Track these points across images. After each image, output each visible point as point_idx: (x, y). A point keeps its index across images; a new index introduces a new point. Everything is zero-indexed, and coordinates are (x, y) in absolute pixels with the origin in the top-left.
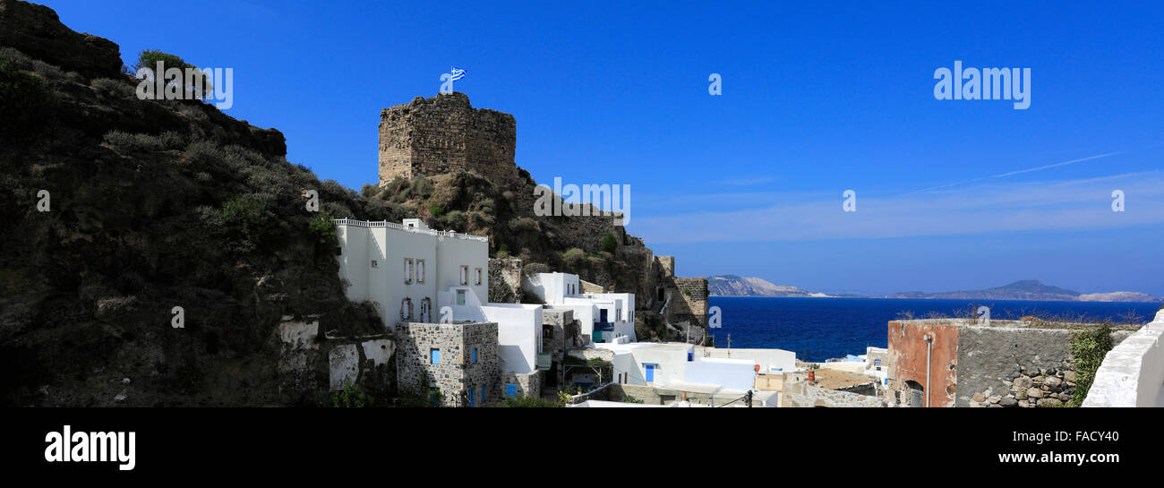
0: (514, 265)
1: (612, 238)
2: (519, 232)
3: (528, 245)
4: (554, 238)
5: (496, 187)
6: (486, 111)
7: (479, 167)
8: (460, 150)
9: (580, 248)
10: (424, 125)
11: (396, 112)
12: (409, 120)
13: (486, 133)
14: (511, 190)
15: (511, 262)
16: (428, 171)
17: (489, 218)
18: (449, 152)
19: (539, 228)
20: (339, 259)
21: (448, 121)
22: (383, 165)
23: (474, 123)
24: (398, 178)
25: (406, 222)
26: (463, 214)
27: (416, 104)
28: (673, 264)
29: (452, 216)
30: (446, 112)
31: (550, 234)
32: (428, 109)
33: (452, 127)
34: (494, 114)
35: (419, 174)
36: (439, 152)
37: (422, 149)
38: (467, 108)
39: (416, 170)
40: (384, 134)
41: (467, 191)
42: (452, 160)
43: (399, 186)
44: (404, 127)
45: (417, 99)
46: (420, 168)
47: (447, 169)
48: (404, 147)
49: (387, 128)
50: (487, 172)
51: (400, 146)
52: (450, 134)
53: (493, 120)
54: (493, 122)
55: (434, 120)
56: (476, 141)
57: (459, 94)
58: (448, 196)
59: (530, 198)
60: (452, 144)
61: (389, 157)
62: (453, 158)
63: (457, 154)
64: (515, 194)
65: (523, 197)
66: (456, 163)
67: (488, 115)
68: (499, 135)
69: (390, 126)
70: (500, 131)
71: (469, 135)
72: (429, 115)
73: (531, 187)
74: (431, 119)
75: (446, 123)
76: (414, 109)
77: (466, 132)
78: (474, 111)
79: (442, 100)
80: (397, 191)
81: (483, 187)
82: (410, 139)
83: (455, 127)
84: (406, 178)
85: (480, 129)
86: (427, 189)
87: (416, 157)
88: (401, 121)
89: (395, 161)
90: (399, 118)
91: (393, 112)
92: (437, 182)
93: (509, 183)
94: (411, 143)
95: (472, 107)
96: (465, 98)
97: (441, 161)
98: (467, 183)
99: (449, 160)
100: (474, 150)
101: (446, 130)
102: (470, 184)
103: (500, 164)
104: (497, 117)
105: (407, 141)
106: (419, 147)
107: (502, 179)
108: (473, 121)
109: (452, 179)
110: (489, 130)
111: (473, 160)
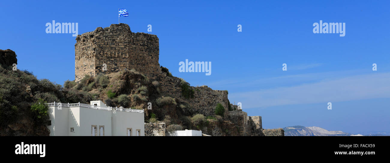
0: (161, 126)
1: (221, 106)
2: (163, 106)
3: (169, 113)
4: (185, 108)
5: (148, 79)
6: (140, 34)
7: (137, 67)
8: (125, 58)
9: (202, 114)
10: (103, 44)
11: (85, 37)
12: (94, 41)
13: (141, 47)
14: (157, 80)
15: (159, 125)
16: (105, 71)
17: (144, 98)
18: (118, 59)
19: (175, 103)
20: (49, 127)
21: (117, 41)
22: (78, 68)
23: (133, 42)
24: (87, 76)
25: (93, 103)
26: (128, 96)
27: (97, 31)
28: (261, 121)
29: (120, 98)
30: (116, 35)
31: (182, 106)
32: (105, 34)
33: (120, 44)
34: (145, 35)
35: (100, 73)
36: (112, 60)
37: (102, 58)
38: (129, 33)
39: (98, 71)
40: (78, 50)
41: (130, 82)
42: (120, 64)
43: (88, 81)
44: (91, 45)
45: (98, 28)
46: (101, 69)
47: (117, 70)
48: (90, 58)
49: (80, 46)
50: (142, 70)
51: (88, 57)
52: (119, 48)
53: (145, 39)
54: (145, 40)
55: (109, 40)
56: (135, 52)
57: (123, 24)
58: (118, 86)
59: (169, 84)
60: (120, 54)
61: (82, 64)
62: (121, 63)
63: (123, 60)
64: (160, 82)
65: (164, 84)
66: (122, 66)
67: (141, 36)
68: (149, 48)
69: (82, 45)
70: (149, 45)
71: (130, 49)
72: (106, 38)
73: (169, 78)
74: (107, 40)
75: (116, 42)
76: (96, 34)
77: (129, 47)
78: (133, 34)
79: (114, 28)
80: (86, 84)
81: (140, 79)
82: (94, 52)
83: (122, 44)
84: (91, 76)
85: (137, 44)
86: (105, 82)
87: (98, 63)
88: (89, 42)
89: (85, 66)
90: (87, 40)
91: (83, 37)
92: (111, 78)
93: (156, 76)
94: (95, 55)
95: (132, 32)
96: (127, 26)
97: (114, 65)
98: (130, 77)
99: (118, 64)
100: (134, 57)
101: (116, 46)
102: (132, 78)
103: (150, 65)
104: (147, 37)
105: (92, 54)
106: (100, 57)
107: (151, 74)
108: (132, 40)
109: (121, 76)
110: (143, 45)
111: (133, 63)
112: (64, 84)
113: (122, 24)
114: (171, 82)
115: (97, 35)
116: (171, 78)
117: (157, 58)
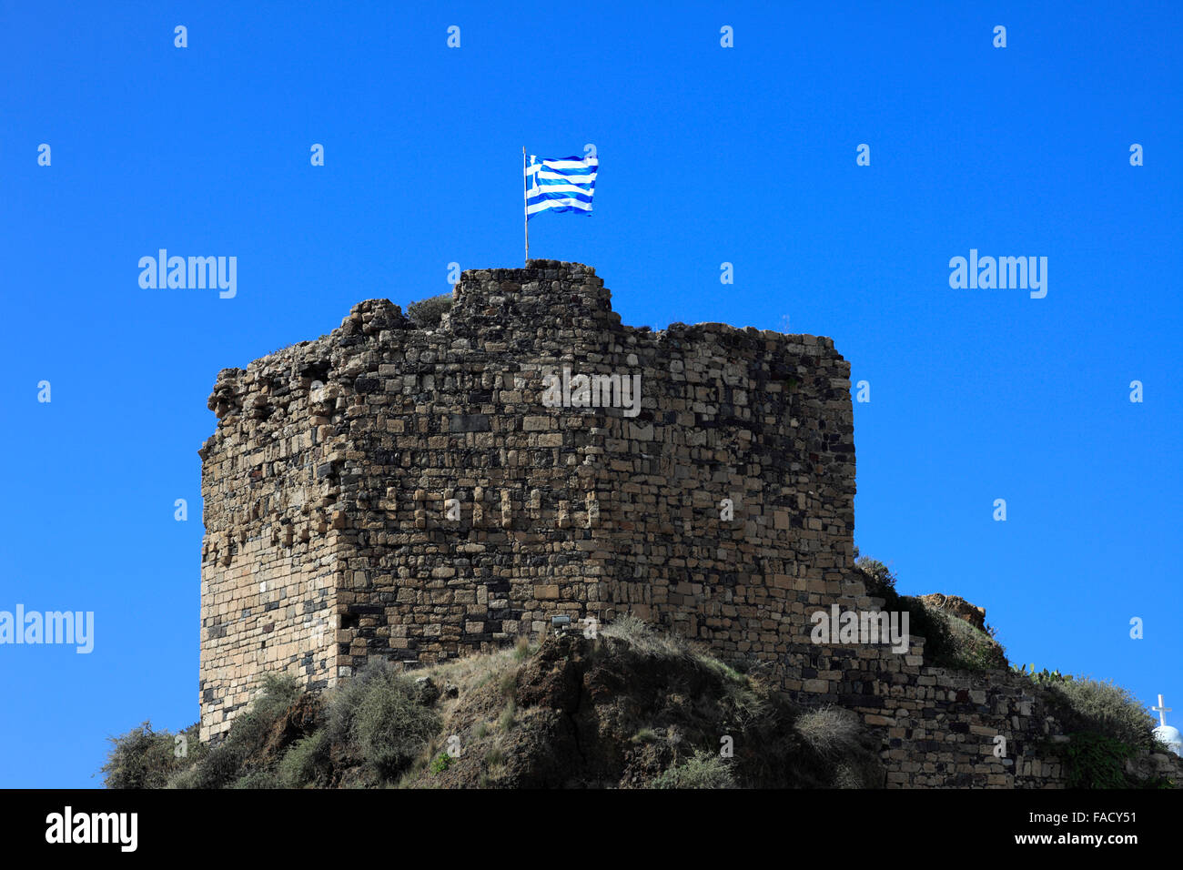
5: (754, 694)
6: (694, 335)
7: (674, 600)
8: (571, 527)
10: (396, 425)
11: (271, 382)
12: (329, 410)
13: (700, 438)
14: (843, 699)
16: (417, 642)
18: (517, 542)
21: (510, 398)
22: (218, 630)
24: (280, 688)
27: (356, 334)
30: (498, 357)
32: (411, 354)
33: (528, 422)
34: (734, 342)
35: (374, 660)
36: (472, 547)
37: (392, 539)
38: (599, 329)
39: (363, 641)
40: (225, 488)
41: (595, 725)
42: (536, 580)
43: (279, 728)
44: (308, 444)
45: (360, 310)
46: (380, 631)
47: (510, 626)
48: (306, 540)
49: (235, 458)
50: (717, 622)
51: (291, 534)
52: (523, 458)
53: (734, 373)
54: (733, 381)
55: (447, 398)
56: (651, 479)
57: (556, 265)
58: (500, 759)
59: (951, 737)
60: (534, 504)
61: (245, 592)
62: (541, 570)
63: (557, 546)
64: (871, 719)
65: (909, 733)
66: (552, 591)
67: (703, 352)
68: (769, 441)
69: (250, 445)
70: (771, 420)
71: (613, 456)
72: (420, 380)
73: (948, 679)
74: (429, 396)
75: (500, 407)
76: (348, 356)
77: (600, 441)
78: (632, 339)
79: (480, 303)
80: (266, 751)
81: (678, 699)
82: (332, 499)
83: (545, 422)
84: (312, 686)
85: (671, 418)
86: (397, 730)
87: (360, 579)
88: (294, 417)
89: (271, 607)
90: (285, 406)
91: (261, 382)
92: (453, 694)
93: (835, 666)
94: (336, 515)
95: (625, 322)
96: (581, 281)
97: (482, 590)
98: (597, 681)
99: (517, 577)
100: (643, 520)
101: (500, 440)
102: (612, 687)
103: (778, 581)
104: (752, 354)
105: (319, 509)
106: (377, 530)
109: (521, 673)
110: (716, 423)
111: (640, 571)
112: (109, 761)
113: (542, 264)
114: (963, 718)
115: (351, 364)
116: (966, 684)
117: (842, 516)
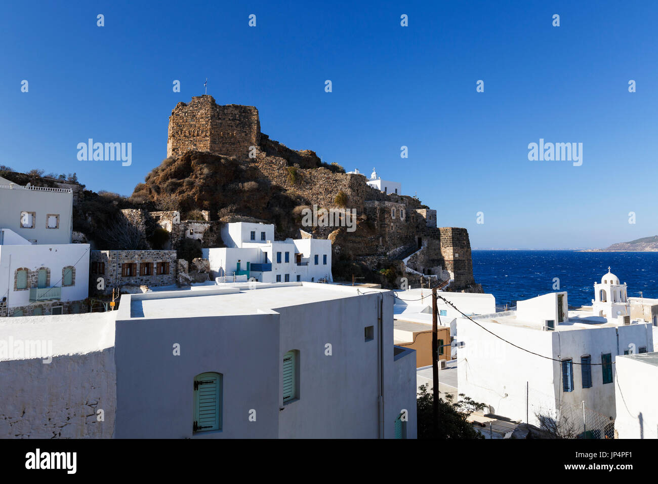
6: (230, 106)
10: (181, 121)
13: (230, 122)
18: (198, 138)
21: (198, 116)
23: (218, 116)
30: (197, 110)
33: (200, 120)
34: (236, 107)
35: (177, 156)
37: (180, 138)
38: (212, 105)
52: (199, 125)
53: (236, 112)
55: (189, 116)
59: (269, 167)
64: (256, 165)
65: (262, 167)
66: (203, 146)
67: (231, 109)
68: (242, 122)
70: (242, 119)
72: (185, 114)
73: (269, 159)
74: (186, 116)
75: (196, 118)
77: (211, 123)
78: (218, 107)
82: (173, 132)
83: (203, 120)
85: (224, 119)
87: (175, 144)
94: (172, 135)
95: (217, 104)
99: (198, 144)
101: (196, 123)
103: (242, 144)
104: (240, 109)
107: (244, 154)
108: (217, 114)
110: (233, 120)
111: (217, 143)
114: (271, 164)
115: (176, 112)
116: (272, 159)
